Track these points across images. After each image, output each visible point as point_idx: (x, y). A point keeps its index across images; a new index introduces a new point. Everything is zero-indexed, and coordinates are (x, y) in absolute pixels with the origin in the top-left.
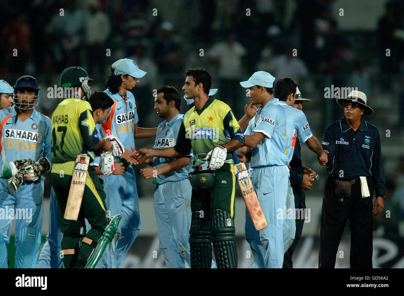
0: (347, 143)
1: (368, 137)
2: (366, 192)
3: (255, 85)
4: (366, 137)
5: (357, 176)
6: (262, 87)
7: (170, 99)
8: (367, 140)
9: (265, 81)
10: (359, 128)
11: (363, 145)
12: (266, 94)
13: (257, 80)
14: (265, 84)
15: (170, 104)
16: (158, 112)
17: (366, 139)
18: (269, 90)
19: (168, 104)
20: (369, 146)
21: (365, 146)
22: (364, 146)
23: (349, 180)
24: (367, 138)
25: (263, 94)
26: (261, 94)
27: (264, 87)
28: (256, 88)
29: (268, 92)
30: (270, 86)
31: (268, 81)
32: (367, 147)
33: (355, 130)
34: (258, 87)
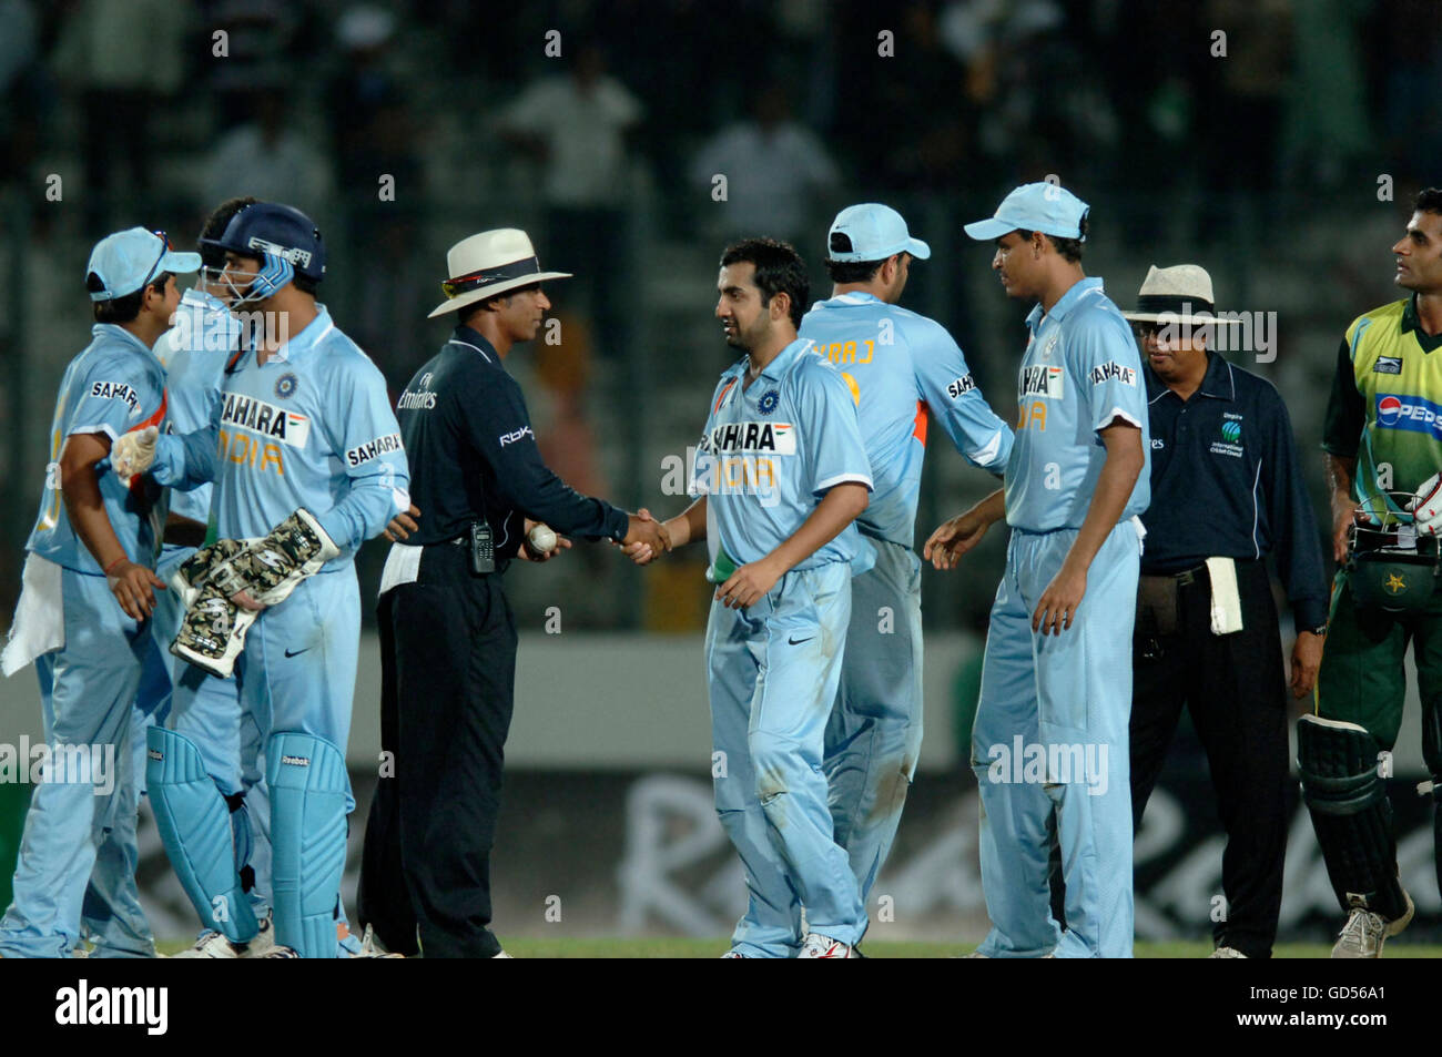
0: (1158, 445)
1: (1233, 417)
2: (1226, 615)
3: (1015, 228)
4: (1227, 415)
5: (1196, 556)
6: (1038, 235)
7: (773, 286)
8: (1232, 429)
9: (1050, 214)
10: (1201, 387)
11: (1214, 444)
12: (1055, 263)
13: (1022, 210)
14: (1051, 226)
15: (772, 303)
16: (727, 329)
17: (1228, 425)
18: (1064, 246)
19: (765, 304)
20: (1241, 449)
21: (1223, 448)
22: (1218, 448)
23: (1169, 573)
24: (1228, 420)
25: (1043, 258)
26: (1037, 258)
27: (1047, 236)
28: (1017, 237)
29: (1059, 251)
30: (1071, 231)
31: (1061, 215)
32: (1236, 451)
33: (1185, 396)
34: (1026, 235)
